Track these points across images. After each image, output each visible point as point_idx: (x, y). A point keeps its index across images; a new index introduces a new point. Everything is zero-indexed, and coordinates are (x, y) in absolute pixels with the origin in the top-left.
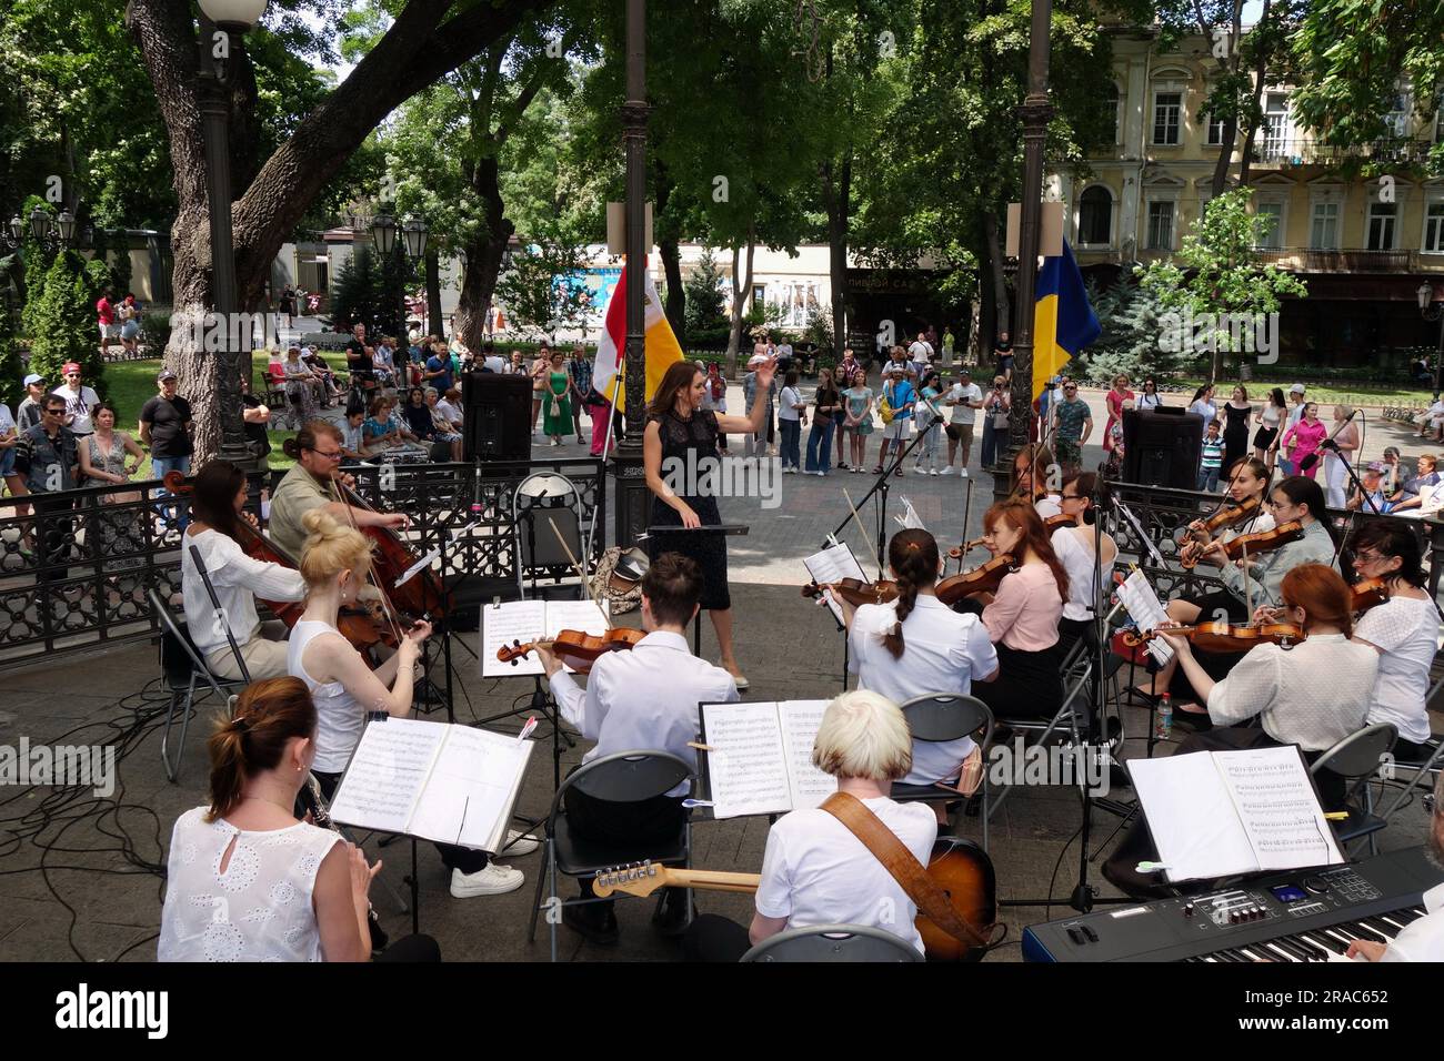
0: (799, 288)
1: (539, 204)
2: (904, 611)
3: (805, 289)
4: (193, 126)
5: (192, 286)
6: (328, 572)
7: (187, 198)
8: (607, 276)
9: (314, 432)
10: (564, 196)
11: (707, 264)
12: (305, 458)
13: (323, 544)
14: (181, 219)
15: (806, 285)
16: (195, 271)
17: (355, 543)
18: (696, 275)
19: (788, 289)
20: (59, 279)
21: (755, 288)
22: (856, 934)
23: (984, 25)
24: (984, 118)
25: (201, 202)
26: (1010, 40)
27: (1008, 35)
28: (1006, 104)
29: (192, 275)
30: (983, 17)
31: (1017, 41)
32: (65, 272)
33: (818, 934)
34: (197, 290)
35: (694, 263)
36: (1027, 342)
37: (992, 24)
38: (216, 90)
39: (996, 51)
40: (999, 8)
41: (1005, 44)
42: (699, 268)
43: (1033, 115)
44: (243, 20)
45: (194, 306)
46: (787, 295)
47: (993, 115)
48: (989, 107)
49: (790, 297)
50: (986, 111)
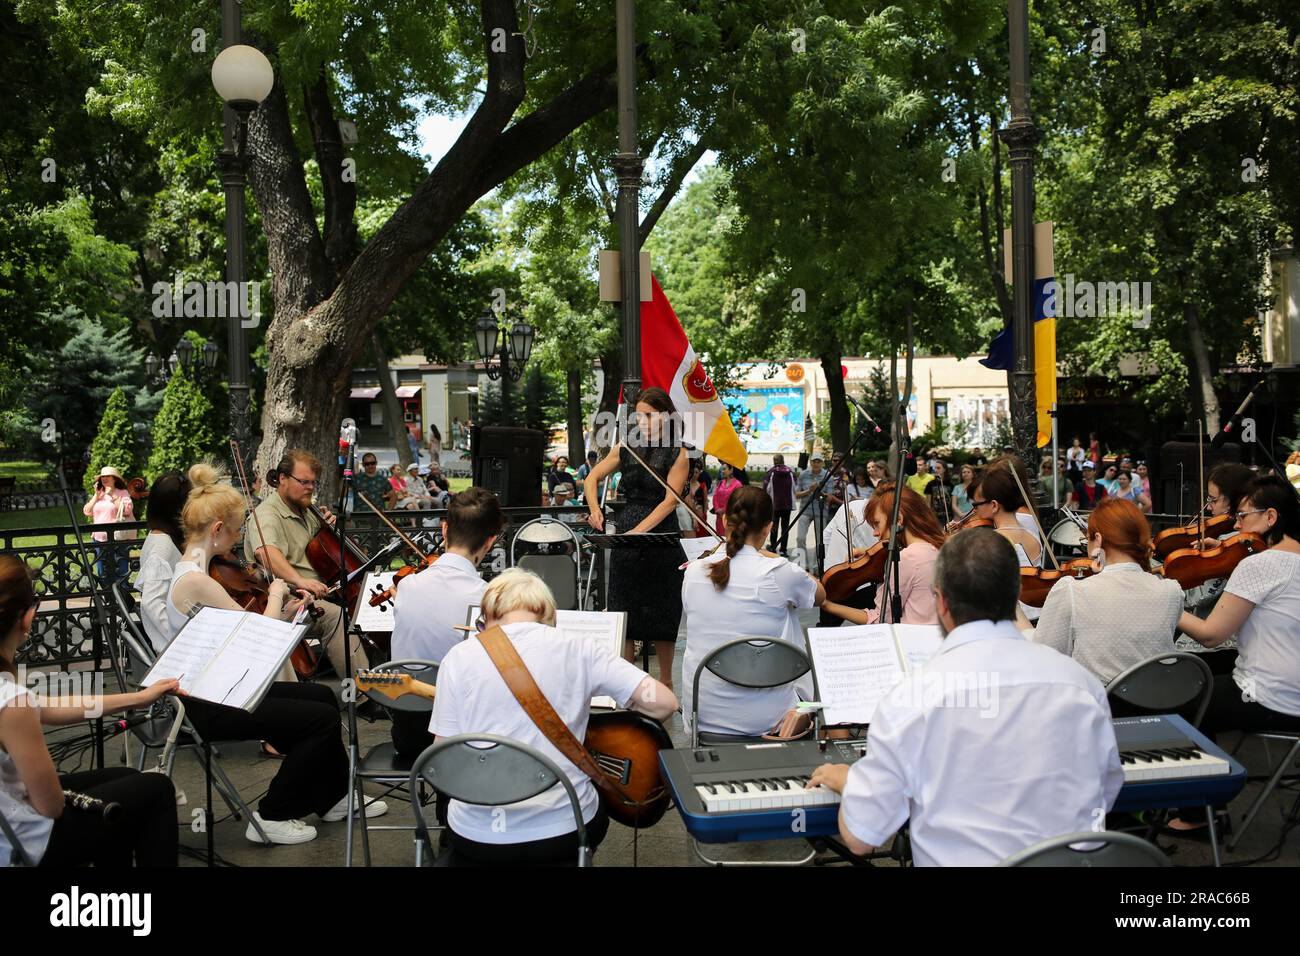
0: (987, 402)
1: (708, 323)
2: (734, 549)
3: (994, 403)
4: (288, 231)
5: (283, 385)
6: (203, 522)
7: (281, 300)
8: (771, 396)
9: (295, 460)
10: (730, 316)
11: (877, 380)
12: (282, 482)
13: (204, 497)
14: (275, 322)
15: (996, 400)
16: (285, 369)
18: (867, 390)
19: (974, 404)
20: (177, 391)
21: (937, 404)
22: (498, 744)
23: (1166, 100)
24: (1172, 196)
25: (293, 303)
26: (1198, 113)
27: (1196, 108)
28: (1199, 183)
29: (283, 374)
30: (1167, 92)
31: (1207, 114)
32: (182, 384)
33: (464, 742)
34: (287, 388)
35: (864, 379)
36: (1026, 369)
37: (1176, 98)
38: (235, 164)
39: (1182, 125)
40: (1185, 84)
41: (1192, 117)
42: (869, 384)
43: (1015, 138)
44: (251, 97)
45: (284, 404)
46: (974, 411)
47: (1185, 195)
48: (1179, 186)
49: (977, 412)
50: (1174, 189)
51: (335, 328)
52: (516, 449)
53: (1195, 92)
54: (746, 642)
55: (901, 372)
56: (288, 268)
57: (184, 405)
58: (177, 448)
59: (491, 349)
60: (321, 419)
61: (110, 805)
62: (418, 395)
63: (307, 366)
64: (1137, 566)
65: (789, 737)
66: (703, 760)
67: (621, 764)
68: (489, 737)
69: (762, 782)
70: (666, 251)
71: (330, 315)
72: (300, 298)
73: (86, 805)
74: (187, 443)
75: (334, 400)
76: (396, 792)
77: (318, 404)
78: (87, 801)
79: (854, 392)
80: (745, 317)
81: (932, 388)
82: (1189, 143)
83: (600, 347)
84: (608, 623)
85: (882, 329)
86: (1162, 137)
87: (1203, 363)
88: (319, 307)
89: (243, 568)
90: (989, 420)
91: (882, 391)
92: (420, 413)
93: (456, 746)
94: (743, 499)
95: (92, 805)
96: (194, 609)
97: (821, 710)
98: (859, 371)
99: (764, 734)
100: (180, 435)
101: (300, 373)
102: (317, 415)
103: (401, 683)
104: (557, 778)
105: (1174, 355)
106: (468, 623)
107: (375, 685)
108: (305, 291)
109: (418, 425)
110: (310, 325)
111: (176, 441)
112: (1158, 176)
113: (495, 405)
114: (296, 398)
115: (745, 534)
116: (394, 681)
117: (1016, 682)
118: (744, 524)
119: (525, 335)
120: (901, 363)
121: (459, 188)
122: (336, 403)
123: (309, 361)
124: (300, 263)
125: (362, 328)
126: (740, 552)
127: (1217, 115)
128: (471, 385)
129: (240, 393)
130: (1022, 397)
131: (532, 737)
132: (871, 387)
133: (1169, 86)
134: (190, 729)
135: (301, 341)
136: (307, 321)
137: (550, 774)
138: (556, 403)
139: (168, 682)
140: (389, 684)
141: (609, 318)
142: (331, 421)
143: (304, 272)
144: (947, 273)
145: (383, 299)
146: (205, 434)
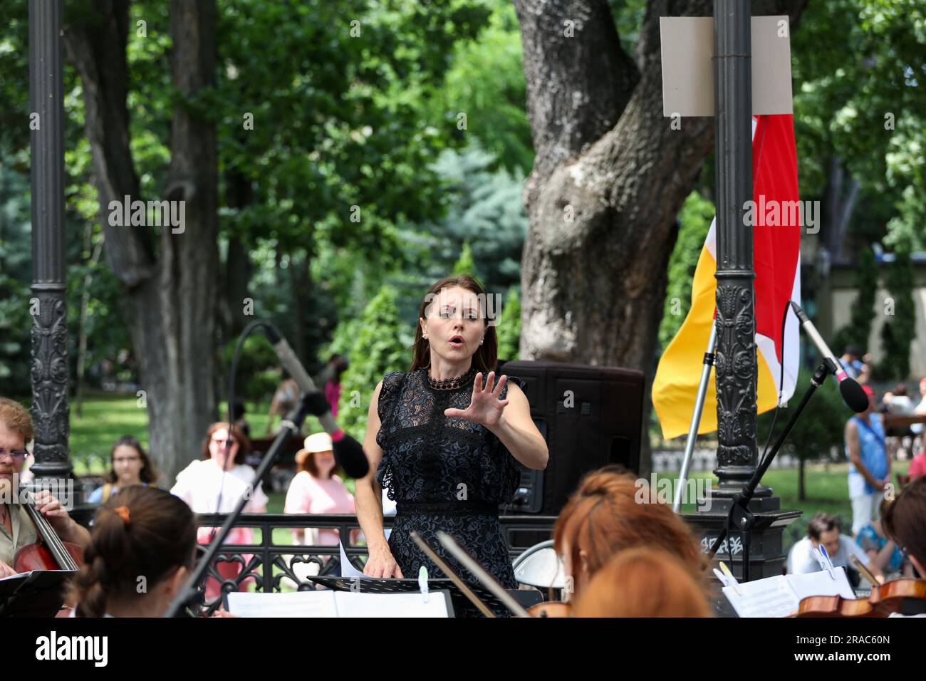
5: (540, 283)
16: (543, 256)
25: (557, 138)
29: (540, 264)
34: (547, 288)
45: (541, 317)
51: (619, 182)
56: (548, 76)
60: (605, 343)
63: (573, 250)
71: (614, 159)
72: (568, 128)
75: (629, 310)
77: (597, 317)
88: (597, 144)
101: (561, 261)
102: (596, 336)
108: (577, 116)
110: (580, 177)
114: (561, 304)
122: (635, 316)
123: (573, 240)
124: (568, 66)
125: (666, 179)
135: (562, 204)
136: (577, 171)
142: (626, 349)
143: (574, 82)
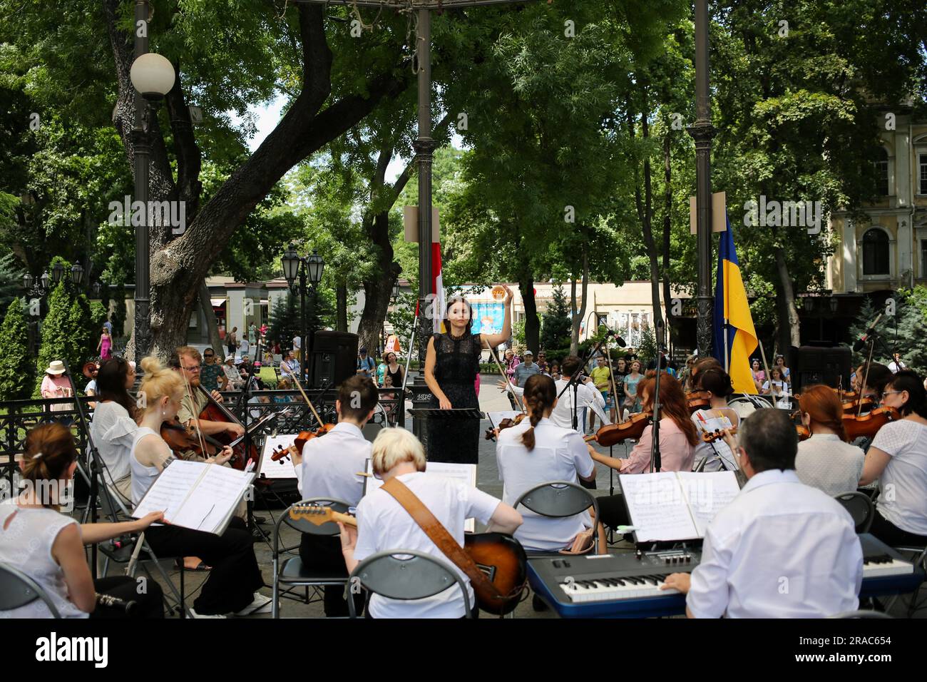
0: (635, 316)
2: (535, 421)
3: (640, 316)
6: (155, 397)
10: (450, 251)
11: (558, 298)
13: (153, 380)
15: (641, 314)
17: (174, 380)
18: (550, 306)
19: (626, 316)
20: (59, 301)
21: (600, 317)
22: (415, 556)
23: (765, 104)
24: (770, 172)
25: (156, 238)
26: (787, 114)
27: (786, 111)
28: (788, 163)
30: (765, 98)
31: (794, 115)
32: (63, 296)
33: (390, 555)
35: (548, 298)
36: (706, 295)
37: (771, 103)
38: (143, 138)
39: (777, 122)
40: (778, 93)
41: (784, 117)
42: (552, 301)
43: (699, 134)
44: (159, 91)
46: (625, 322)
47: (778, 172)
48: (774, 165)
49: (627, 323)
50: (771, 168)
51: (186, 257)
52: (340, 347)
53: (786, 100)
54: (550, 485)
55: (579, 293)
57: (65, 311)
58: (60, 343)
59: (294, 274)
61: (130, 603)
62: (224, 305)
63: (166, 284)
64: (836, 437)
65: (579, 552)
66: (559, 567)
67: (488, 570)
68: (409, 552)
69: (607, 582)
70: (403, 203)
71: (183, 247)
72: (161, 234)
73: (111, 603)
74: (68, 340)
75: (184, 309)
76: (287, 594)
77: (173, 312)
78: (111, 600)
79: (541, 309)
80: (461, 252)
81: (596, 305)
82: (782, 134)
83: (364, 274)
84: (465, 472)
85: (567, 262)
86: (762, 131)
87: (788, 290)
88: (175, 241)
89: (184, 430)
90: (636, 328)
91: (561, 307)
92: (225, 319)
93: (385, 559)
94: (538, 385)
95: (115, 602)
96: (167, 461)
97: (634, 531)
98: (544, 292)
99: (560, 551)
100: (62, 333)
101: (160, 289)
102: (172, 320)
103: (325, 514)
104: (456, 579)
105: (767, 284)
106: (366, 471)
107: (305, 516)
108: (165, 230)
109: (223, 328)
110: (169, 254)
111: (59, 338)
112: (760, 158)
113: (283, 313)
114: (157, 307)
115: (542, 410)
116: (320, 512)
117: (800, 511)
118: (541, 402)
119: (318, 264)
120: (579, 287)
121: (281, 158)
122: (186, 312)
123: (167, 280)
126: (540, 423)
127: (801, 116)
128: (262, 299)
129: (144, 304)
130: (704, 314)
131: (430, 549)
132: (554, 304)
133: (766, 95)
134: (147, 549)
135: (161, 266)
136: (166, 252)
137: (451, 577)
138: (328, 313)
139: (156, 514)
140: (315, 515)
141: (370, 253)
142: (182, 324)
144: (610, 224)
145: (223, 237)
146: (81, 332)
